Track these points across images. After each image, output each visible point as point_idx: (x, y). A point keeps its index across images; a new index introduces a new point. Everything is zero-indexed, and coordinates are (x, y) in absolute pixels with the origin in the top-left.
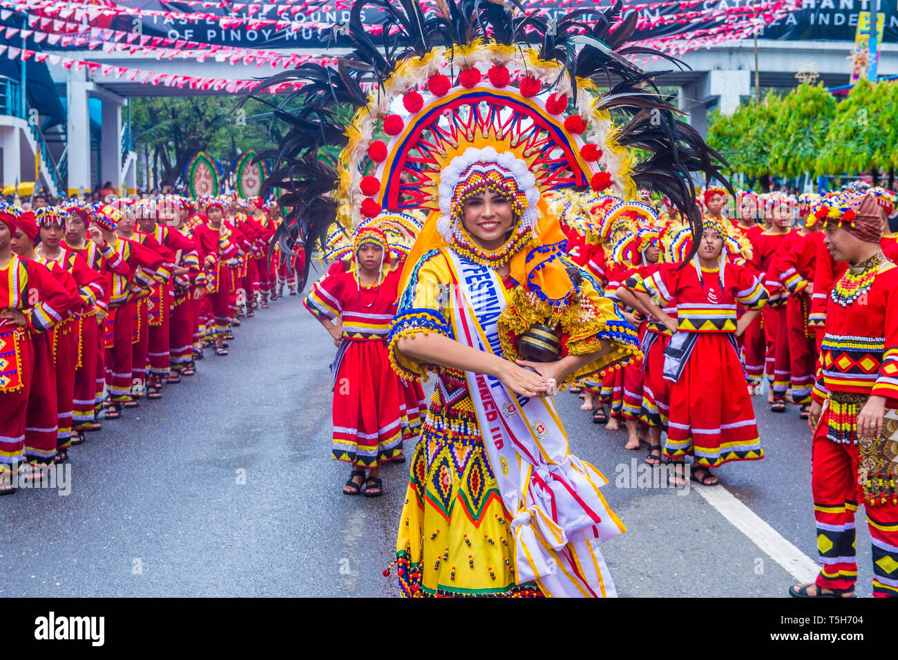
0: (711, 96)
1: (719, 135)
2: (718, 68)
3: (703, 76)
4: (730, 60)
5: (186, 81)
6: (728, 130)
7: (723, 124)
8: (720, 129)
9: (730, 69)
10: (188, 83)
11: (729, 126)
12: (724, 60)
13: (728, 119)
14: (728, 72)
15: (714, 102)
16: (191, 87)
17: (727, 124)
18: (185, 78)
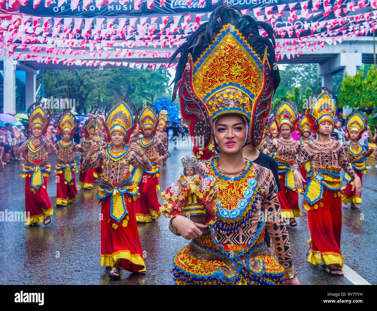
0: (340, 66)
1: (347, 86)
2: (344, 52)
3: (334, 57)
4: (351, 48)
5: (50, 60)
6: (352, 84)
7: (349, 81)
8: (348, 83)
9: (351, 52)
10: (51, 61)
11: (352, 82)
12: (347, 47)
13: (352, 77)
14: (350, 54)
15: (342, 69)
16: (53, 63)
17: (351, 81)
18: (49, 58)
